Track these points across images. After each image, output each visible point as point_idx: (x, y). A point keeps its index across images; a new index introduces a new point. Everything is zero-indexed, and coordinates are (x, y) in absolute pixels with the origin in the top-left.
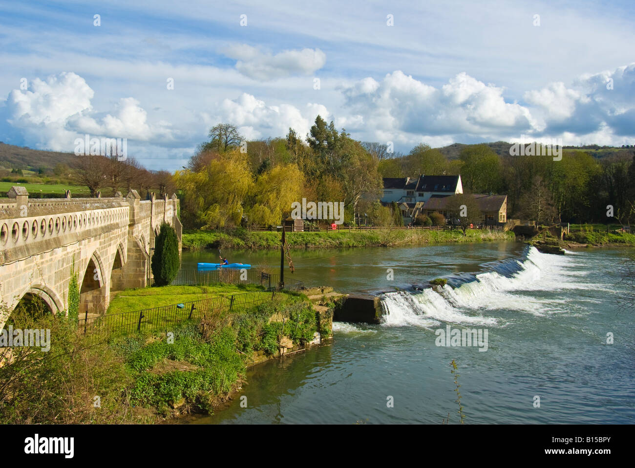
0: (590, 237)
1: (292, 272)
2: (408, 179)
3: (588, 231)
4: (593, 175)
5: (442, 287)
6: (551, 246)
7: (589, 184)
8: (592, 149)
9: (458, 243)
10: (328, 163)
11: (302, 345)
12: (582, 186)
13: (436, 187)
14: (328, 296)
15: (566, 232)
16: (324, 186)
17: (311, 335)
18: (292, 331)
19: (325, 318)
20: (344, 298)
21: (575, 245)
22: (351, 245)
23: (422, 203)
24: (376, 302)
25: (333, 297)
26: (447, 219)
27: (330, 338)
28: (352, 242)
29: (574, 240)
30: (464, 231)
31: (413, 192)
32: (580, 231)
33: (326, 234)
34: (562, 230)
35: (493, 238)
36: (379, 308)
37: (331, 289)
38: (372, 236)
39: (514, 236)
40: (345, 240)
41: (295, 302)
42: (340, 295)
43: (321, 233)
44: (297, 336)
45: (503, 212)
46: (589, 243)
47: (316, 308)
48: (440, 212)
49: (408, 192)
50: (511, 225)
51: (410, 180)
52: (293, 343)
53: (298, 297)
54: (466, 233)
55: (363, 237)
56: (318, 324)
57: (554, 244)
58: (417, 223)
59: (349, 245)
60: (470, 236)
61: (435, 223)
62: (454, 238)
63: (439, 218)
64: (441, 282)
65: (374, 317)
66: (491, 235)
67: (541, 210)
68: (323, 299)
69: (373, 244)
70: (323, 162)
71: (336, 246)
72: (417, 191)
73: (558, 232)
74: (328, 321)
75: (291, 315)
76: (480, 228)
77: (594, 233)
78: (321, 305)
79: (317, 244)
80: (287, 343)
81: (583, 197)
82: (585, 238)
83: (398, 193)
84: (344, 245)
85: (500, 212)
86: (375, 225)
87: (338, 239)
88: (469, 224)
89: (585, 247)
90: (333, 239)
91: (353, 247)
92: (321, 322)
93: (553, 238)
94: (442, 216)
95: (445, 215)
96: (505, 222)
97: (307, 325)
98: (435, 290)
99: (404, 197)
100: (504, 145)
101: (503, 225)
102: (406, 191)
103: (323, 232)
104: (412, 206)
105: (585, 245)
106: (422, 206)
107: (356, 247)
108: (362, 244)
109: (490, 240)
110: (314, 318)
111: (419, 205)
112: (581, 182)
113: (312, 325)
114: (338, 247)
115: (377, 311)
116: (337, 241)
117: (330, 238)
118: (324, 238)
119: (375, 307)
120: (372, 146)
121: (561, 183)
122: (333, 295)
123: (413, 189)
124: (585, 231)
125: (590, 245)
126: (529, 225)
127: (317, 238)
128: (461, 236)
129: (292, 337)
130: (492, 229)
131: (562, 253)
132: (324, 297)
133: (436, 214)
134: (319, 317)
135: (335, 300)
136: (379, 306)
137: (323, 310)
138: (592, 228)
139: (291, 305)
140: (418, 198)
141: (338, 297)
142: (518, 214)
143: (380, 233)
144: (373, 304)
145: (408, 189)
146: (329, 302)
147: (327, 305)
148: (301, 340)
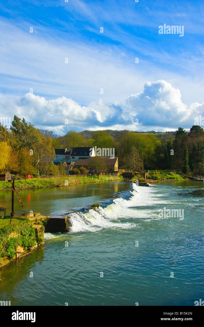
0: (159, 177)
1: (22, 206)
2: (66, 149)
3: (158, 174)
4: (157, 146)
5: (98, 208)
6: (142, 182)
7: (156, 150)
8: (152, 133)
9: (96, 183)
10: (24, 141)
11: (29, 250)
12: (153, 152)
13: (81, 153)
14: (39, 218)
15: (147, 175)
16: (22, 154)
17: (33, 243)
18: (23, 242)
19: (40, 232)
20: (47, 218)
21: (152, 181)
22: (39, 187)
23: (74, 162)
24: (66, 220)
25: (42, 218)
26: (88, 170)
27: (43, 243)
28: (40, 185)
29: (151, 179)
30: (98, 176)
31: (69, 156)
32: (153, 174)
33: (25, 181)
34: (146, 174)
35: (113, 179)
36: (68, 223)
37: (39, 214)
38: (51, 181)
39: (123, 178)
40: (36, 184)
41: (23, 224)
42: (45, 217)
43: (22, 181)
44: (26, 245)
45: (116, 165)
46: (159, 179)
47: (34, 226)
48: (84, 167)
49: (66, 156)
50: (121, 172)
51: (67, 150)
52: (24, 249)
53: (25, 221)
54: (99, 177)
55: (46, 182)
56: (37, 236)
57: (143, 181)
58: (72, 173)
59: (38, 187)
60: (101, 179)
61: (82, 173)
62: (94, 180)
63: (84, 170)
64: (97, 205)
65: (65, 228)
66: (112, 178)
67: (135, 164)
68: (36, 221)
69: (52, 185)
70: (21, 141)
71: (31, 188)
72: (71, 155)
73: (143, 175)
74: (42, 233)
75: (21, 232)
76: (106, 174)
77: (160, 175)
78: (35, 224)
79: (20, 187)
80: (20, 249)
81: (153, 157)
82: (156, 177)
83: (62, 157)
84: (36, 187)
85: (115, 165)
86: (51, 175)
87: (32, 184)
88: (100, 173)
89: (157, 182)
90: (29, 184)
91: (41, 188)
92: (38, 235)
93: (142, 178)
94: (85, 169)
95: (87, 168)
96: (118, 171)
97: (30, 237)
98: (95, 210)
99: (64, 159)
100: (110, 131)
101: (117, 172)
102: (65, 156)
103: (23, 180)
104: (69, 164)
105: (157, 181)
106: (74, 164)
107: (42, 188)
108: (46, 186)
109: (112, 181)
110: (34, 233)
111: (73, 163)
112: (152, 149)
113: (33, 237)
114: (32, 188)
115: (67, 225)
116: (32, 185)
117: (28, 183)
118: (24, 184)
119: (66, 223)
120: (45, 132)
121: (143, 150)
122: (41, 218)
123: (69, 155)
124: (156, 174)
125: (159, 181)
126: (130, 172)
127: (20, 184)
128: (97, 179)
129: (23, 246)
130: (112, 174)
131: (148, 186)
132: (36, 219)
133: (82, 168)
134: (37, 231)
135: (43, 220)
136: (67, 222)
137: (39, 227)
138: (159, 172)
139: (21, 226)
140: (72, 159)
141: (44, 218)
142: (124, 166)
143: (54, 180)
144: (65, 221)
145: (66, 155)
146: (40, 222)
147: (38, 224)
148: (28, 247)
